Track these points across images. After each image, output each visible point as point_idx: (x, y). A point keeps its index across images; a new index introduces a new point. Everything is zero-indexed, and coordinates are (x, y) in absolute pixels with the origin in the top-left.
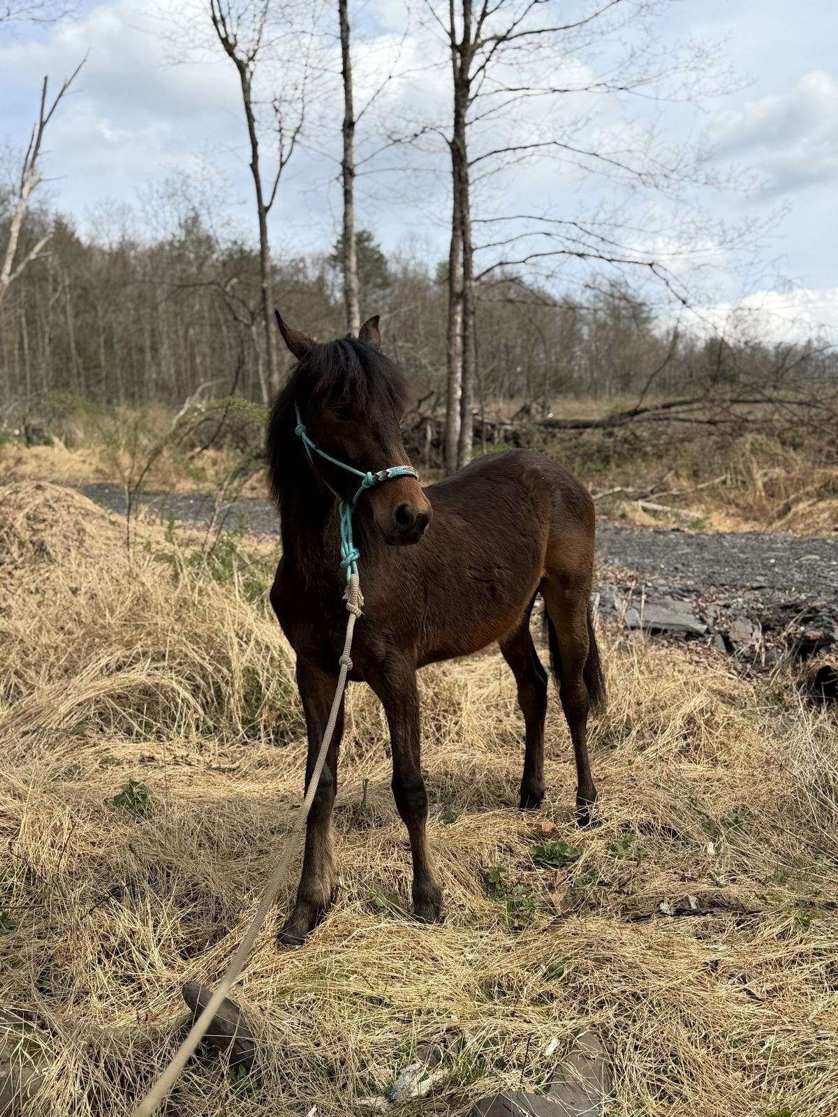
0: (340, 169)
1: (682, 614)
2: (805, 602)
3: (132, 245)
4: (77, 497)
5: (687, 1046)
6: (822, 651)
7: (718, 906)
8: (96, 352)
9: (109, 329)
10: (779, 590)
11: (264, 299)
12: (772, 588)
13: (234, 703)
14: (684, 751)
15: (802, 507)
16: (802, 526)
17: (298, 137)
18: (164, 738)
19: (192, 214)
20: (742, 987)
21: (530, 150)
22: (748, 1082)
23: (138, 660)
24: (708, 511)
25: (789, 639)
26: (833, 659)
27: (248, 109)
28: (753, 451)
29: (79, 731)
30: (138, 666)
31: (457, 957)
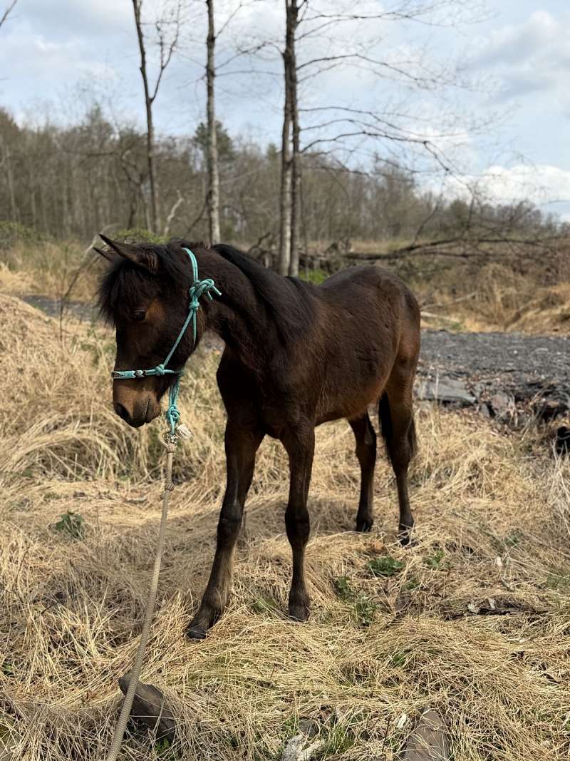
0: (204, 71)
1: (458, 389)
2: (545, 381)
3: (53, 129)
4: (20, 303)
5: (506, 720)
6: (559, 416)
7: (512, 606)
8: (29, 204)
9: (38, 187)
10: (525, 372)
11: (150, 165)
12: (520, 371)
13: (142, 453)
14: (470, 489)
15: (530, 314)
16: (530, 328)
17: (174, 48)
18: (90, 478)
19: (95, 108)
20: (543, 672)
21: (339, 60)
22: (555, 749)
23: (70, 422)
24: (463, 318)
25: (535, 407)
26: (567, 421)
27: (139, 29)
28: (494, 275)
29: (28, 474)
30: (70, 426)
31: (322, 648)
